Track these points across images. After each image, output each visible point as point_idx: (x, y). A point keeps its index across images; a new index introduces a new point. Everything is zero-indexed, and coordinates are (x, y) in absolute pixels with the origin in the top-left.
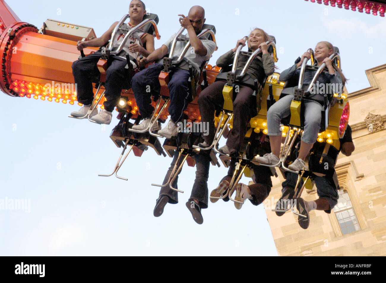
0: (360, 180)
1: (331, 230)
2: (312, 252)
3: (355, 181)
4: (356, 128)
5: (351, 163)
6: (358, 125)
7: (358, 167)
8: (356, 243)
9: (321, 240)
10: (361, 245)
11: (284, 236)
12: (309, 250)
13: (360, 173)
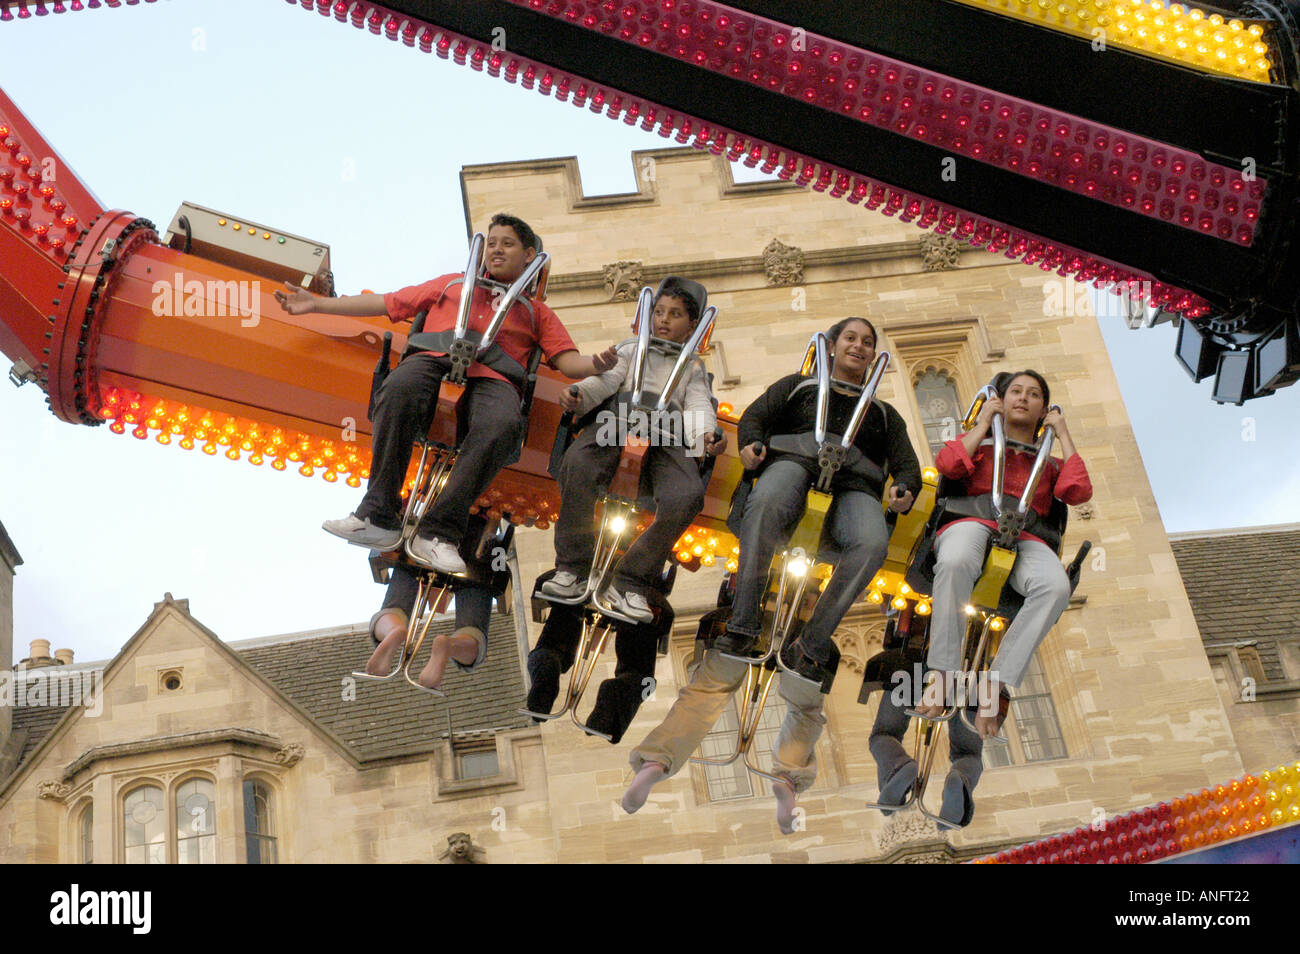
0: (730, 389)
3: (719, 390)
4: (740, 268)
5: (717, 347)
6: (746, 263)
7: (730, 359)
13: (734, 373)
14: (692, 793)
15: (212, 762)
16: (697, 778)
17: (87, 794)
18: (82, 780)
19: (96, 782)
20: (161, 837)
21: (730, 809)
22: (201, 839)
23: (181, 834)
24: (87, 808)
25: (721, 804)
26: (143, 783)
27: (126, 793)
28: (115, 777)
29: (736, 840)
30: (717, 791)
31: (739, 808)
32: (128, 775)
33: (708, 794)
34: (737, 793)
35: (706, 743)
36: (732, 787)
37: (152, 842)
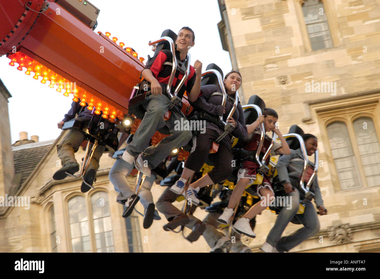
1: (301, 43)
2: (277, 66)
8: (328, 61)
9: (289, 54)
10: (334, 64)
11: (246, 45)
12: (274, 64)
14: (332, 187)
15: (106, 183)
16: (334, 180)
17: (50, 201)
18: (48, 194)
19: (54, 195)
20: (86, 219)
21: (351, 193)
22: (104, 219)
23: (95, 217)
24: (51, 207)
25: (346, 191)
26: (75, 194)
27: (69, 199)
28: (63, 192)
29: (355, 208)
30: (344, 185)
31: (355, 193)
32: (68, 191)
33: (340, 187)
34: (354, 186)
35: (338, 163)
36: (352, 183)
37: (82, 221)
